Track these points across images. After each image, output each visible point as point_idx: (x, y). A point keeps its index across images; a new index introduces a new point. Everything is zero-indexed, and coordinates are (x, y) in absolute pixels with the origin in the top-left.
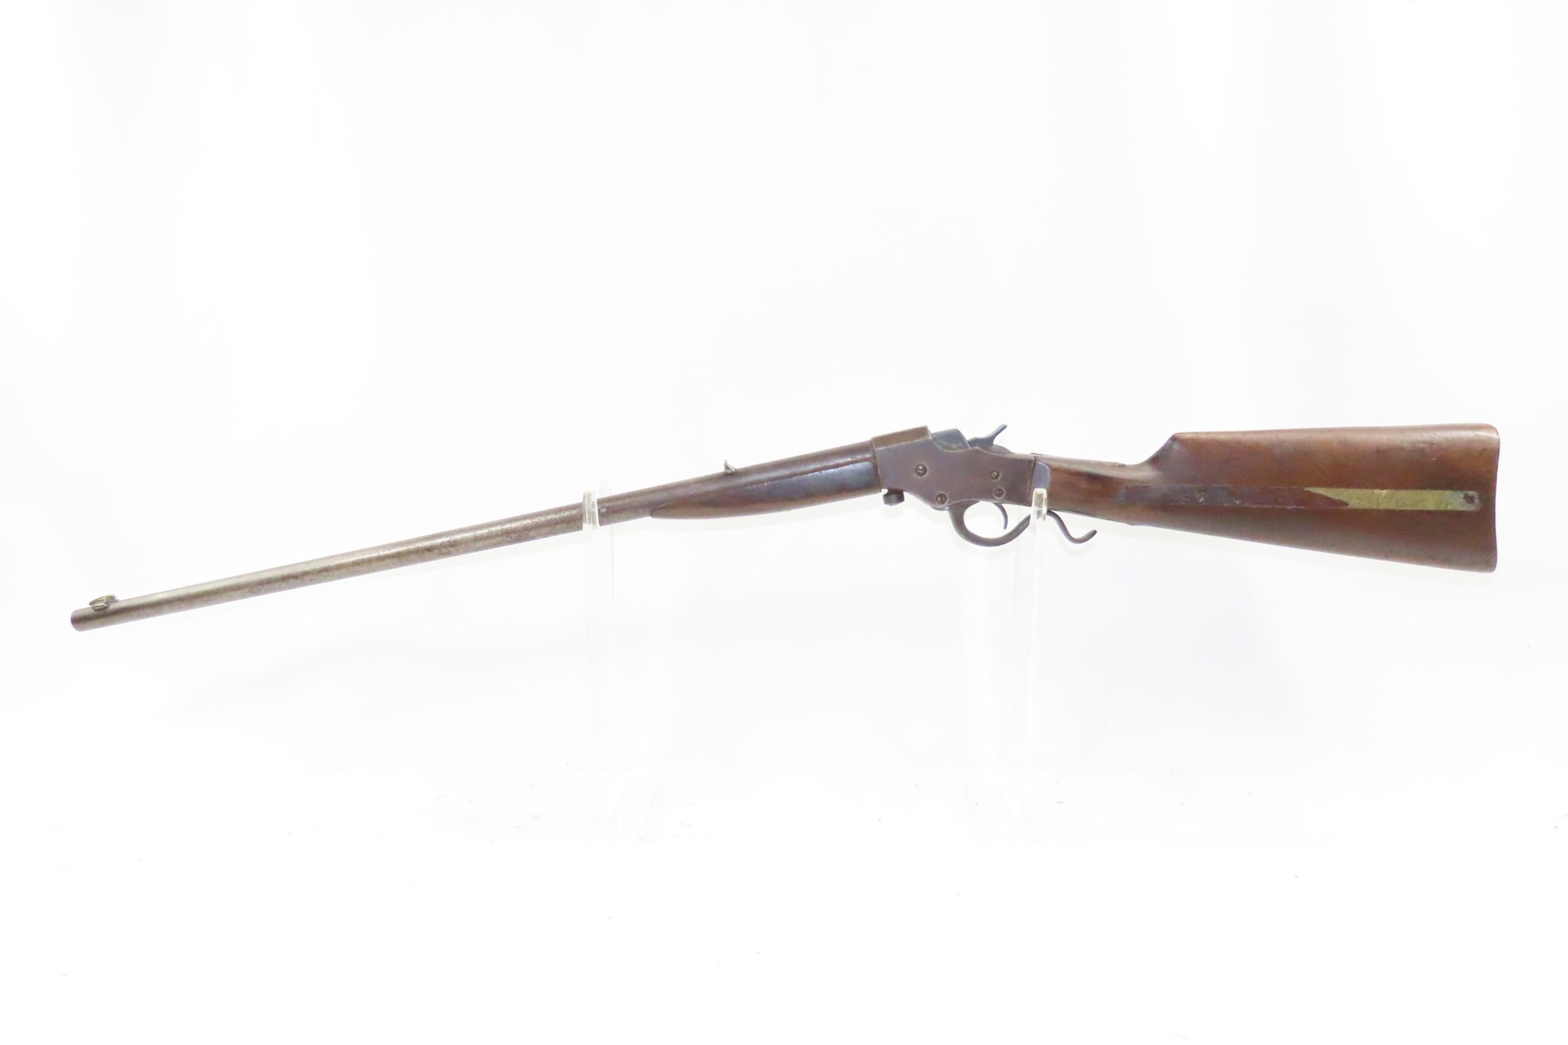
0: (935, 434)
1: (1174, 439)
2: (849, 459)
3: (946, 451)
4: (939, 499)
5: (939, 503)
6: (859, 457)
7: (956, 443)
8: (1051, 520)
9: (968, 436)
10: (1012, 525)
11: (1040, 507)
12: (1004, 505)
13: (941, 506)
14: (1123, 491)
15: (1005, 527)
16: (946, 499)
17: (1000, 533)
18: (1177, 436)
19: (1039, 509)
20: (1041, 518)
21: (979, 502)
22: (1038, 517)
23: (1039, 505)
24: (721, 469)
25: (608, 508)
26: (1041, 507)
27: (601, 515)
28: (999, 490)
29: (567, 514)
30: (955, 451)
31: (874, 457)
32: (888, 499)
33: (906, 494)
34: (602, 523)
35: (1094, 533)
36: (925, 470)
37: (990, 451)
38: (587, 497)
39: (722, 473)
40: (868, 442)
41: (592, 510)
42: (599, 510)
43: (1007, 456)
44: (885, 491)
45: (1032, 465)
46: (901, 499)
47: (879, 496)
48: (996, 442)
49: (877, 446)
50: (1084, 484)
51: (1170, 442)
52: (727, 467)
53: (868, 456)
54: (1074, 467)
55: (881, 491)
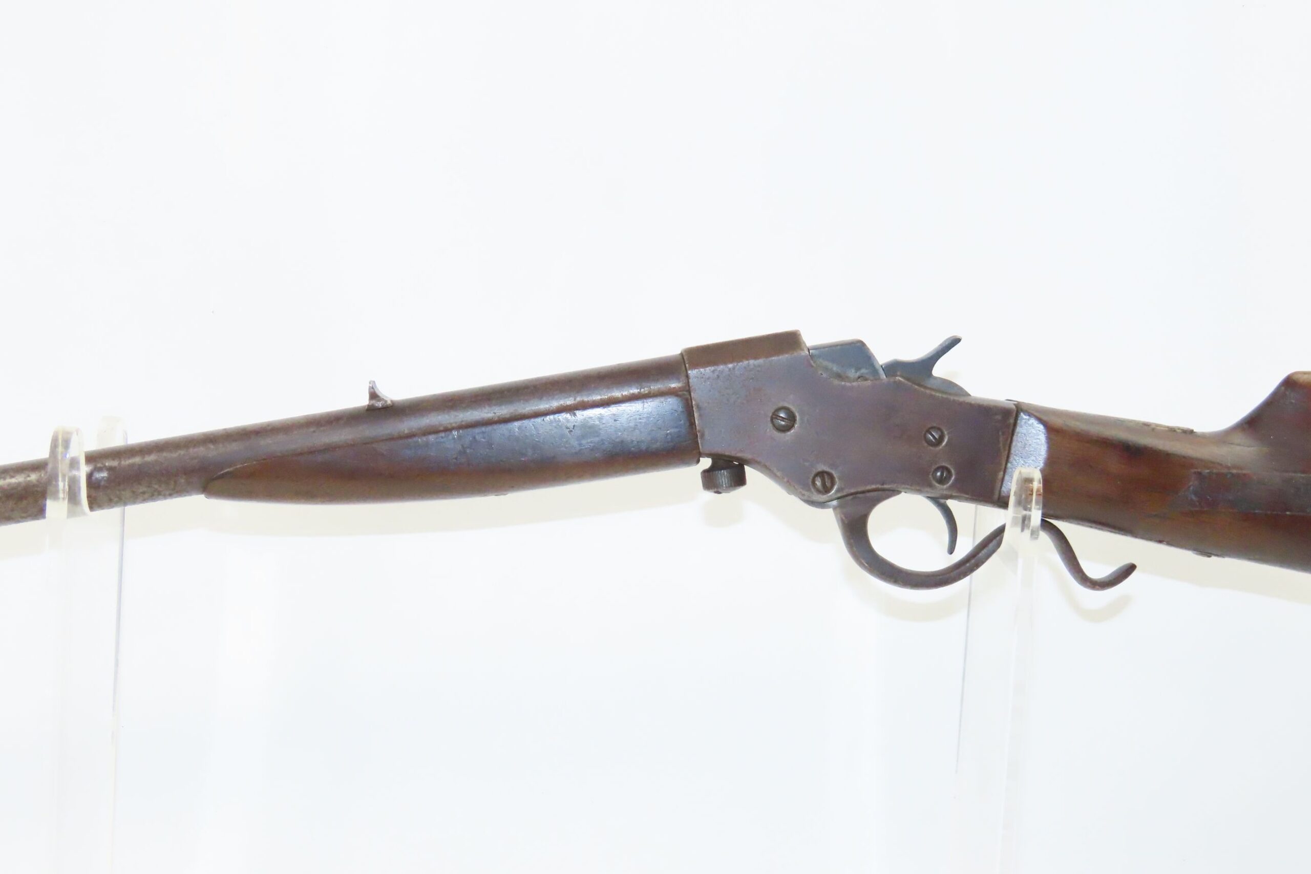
0: (815, 348)
1: (1290, 383)
2: (634, 391)
3: (836, 382)
4: (818, 483)
5: (819, 491)
6: (655, 387)
7: (858, 369)
8: (1045, 538)
9: (883, 356)
10: (964, 547)
11: (1026, 509)
12: (951, 504)
13: (823, 498)
14: (1193, 483)
15: (951, 550)
16: (833, 484)
17: (939, 561)
18: (1295, 377)
19: (1025, 512)
20: (1027, 533)
21: (899, 492)
22: (1023, 530)
23: (1023, 503)
24: (363, 401)
25: (110, 469)
26: (1030, 510)
27: (92, 484)
28: (943, 469)
29: (19, 479)
30: (855, 384)
31: (688, 389)
32: (710, 480)
33: (750, 472)
34: (93, 503)
35: (1129, 569)
36: (792, 418)
37: (926, 388)
38: (60, 442)
39: (364, 407)
40: (675, 357)
41: (75, 473)
42: (90, 476)
43: (962, 399)
44: (706, 463)
45: (1012, 421)
46: (739, 480)
47: (692, 474)
48: (939, 370)
49: (695, 365)
50: (1114, 464)
51: (1283, 388)
52: (374, 395)
53: (674, 385)
54: (1094, 430)
55: (698, 461)
